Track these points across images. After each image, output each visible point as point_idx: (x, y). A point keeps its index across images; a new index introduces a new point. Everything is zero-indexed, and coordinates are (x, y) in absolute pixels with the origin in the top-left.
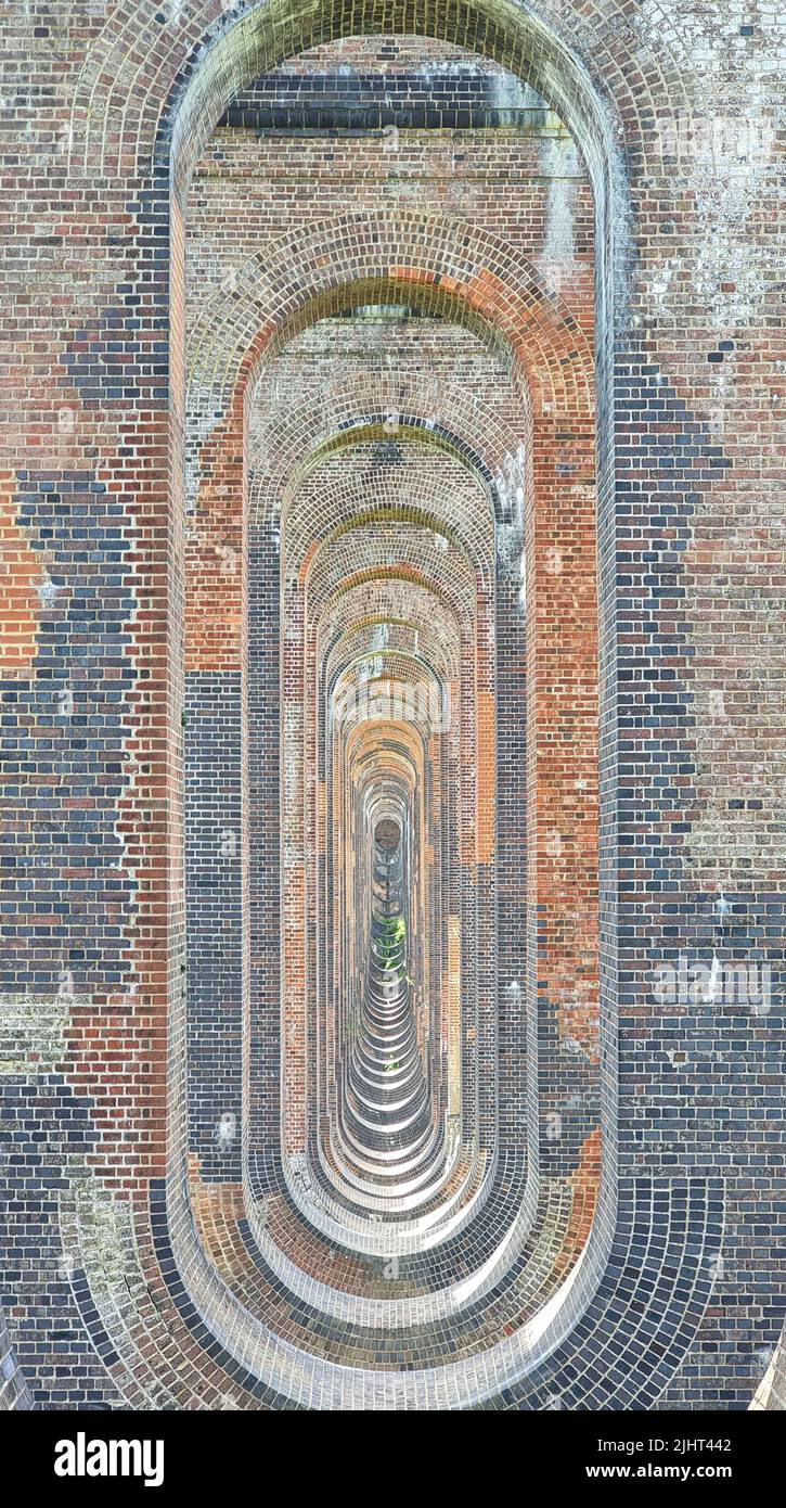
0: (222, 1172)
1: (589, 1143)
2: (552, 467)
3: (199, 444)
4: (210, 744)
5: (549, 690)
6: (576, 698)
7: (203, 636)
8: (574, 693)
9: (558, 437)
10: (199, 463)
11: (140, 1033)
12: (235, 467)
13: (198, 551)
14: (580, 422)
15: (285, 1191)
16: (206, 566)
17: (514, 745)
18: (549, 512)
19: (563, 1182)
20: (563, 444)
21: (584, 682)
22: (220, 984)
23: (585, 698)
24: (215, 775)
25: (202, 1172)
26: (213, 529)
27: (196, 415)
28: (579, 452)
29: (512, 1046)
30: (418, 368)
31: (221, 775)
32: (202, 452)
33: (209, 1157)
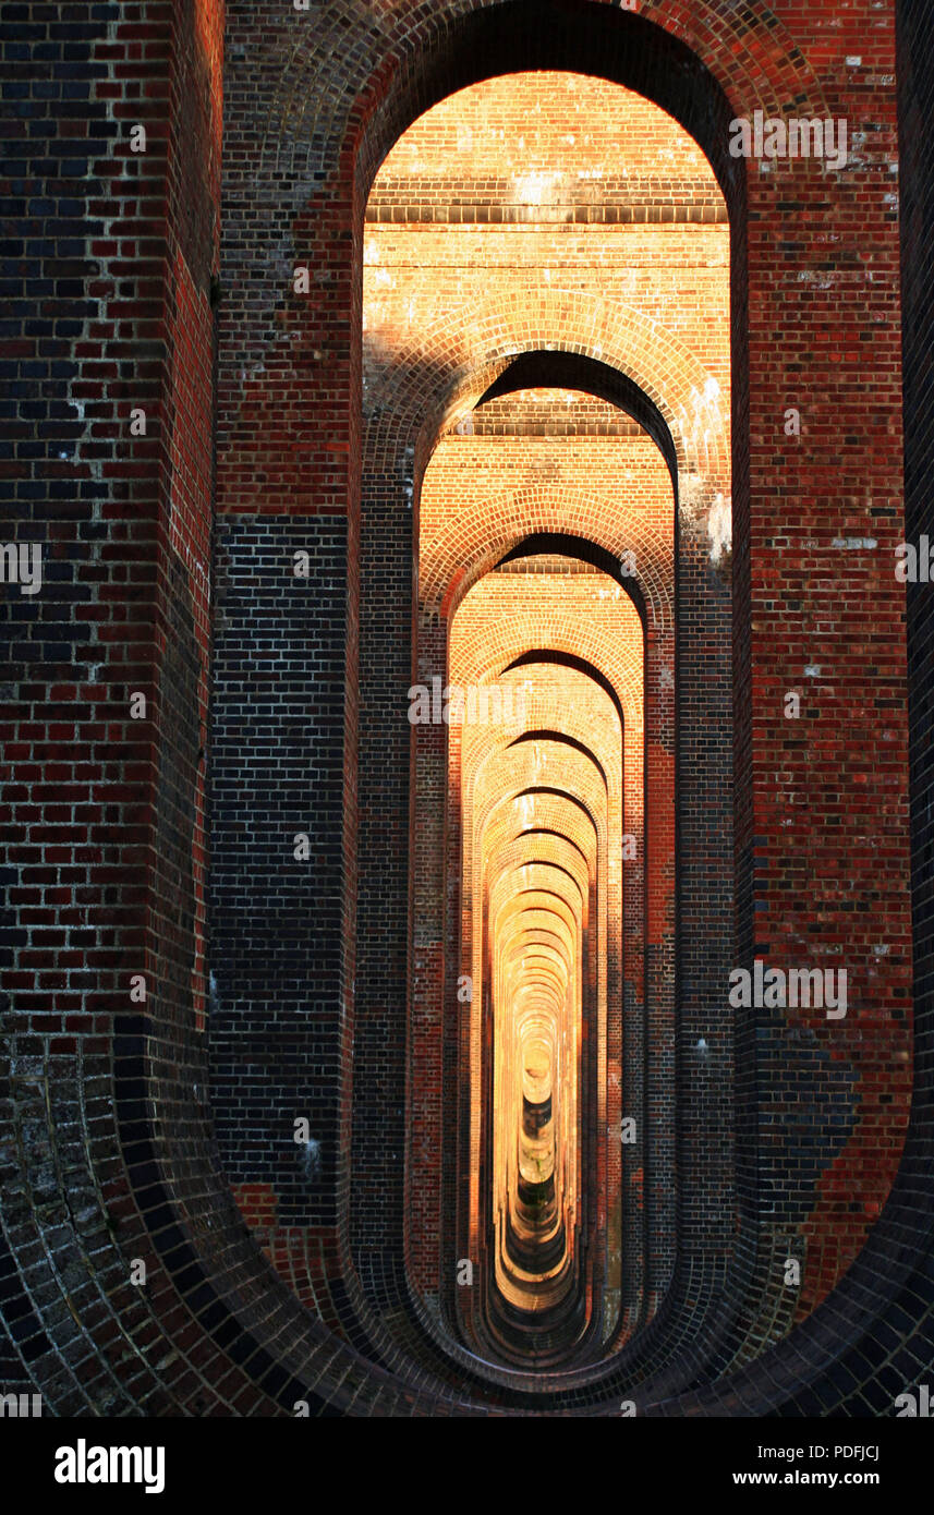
0: (310, 1211)
1: (829, 1175)
2: (772, 247)
3: (293, 215)
4: (302, 614)
5: (769, 543)
6: (805, 554)
7: (295, 469)
8: (802, 547)
9: (780, 207)
10: (292, 239)
11: (102, 753)
12: (341, 245)
13: (290, 355)
14: (809, 188)
15: (409, 1306)
16: (300, 375)
17: (700, 743)
18: (768, 307)
19: (792, 1230)
20: (787, 216)
21: (815, 533)
22: (310, 945)
23: (817, 554)
24: (308, 656)
25: (280, 1211)
26: (311, 327)
27: (289, 176)
28: (809, 227)
29: (699, 1122)
30: (583, 286)
31: (318, 655)
32: (297, 225)
33: (289, 1189)
